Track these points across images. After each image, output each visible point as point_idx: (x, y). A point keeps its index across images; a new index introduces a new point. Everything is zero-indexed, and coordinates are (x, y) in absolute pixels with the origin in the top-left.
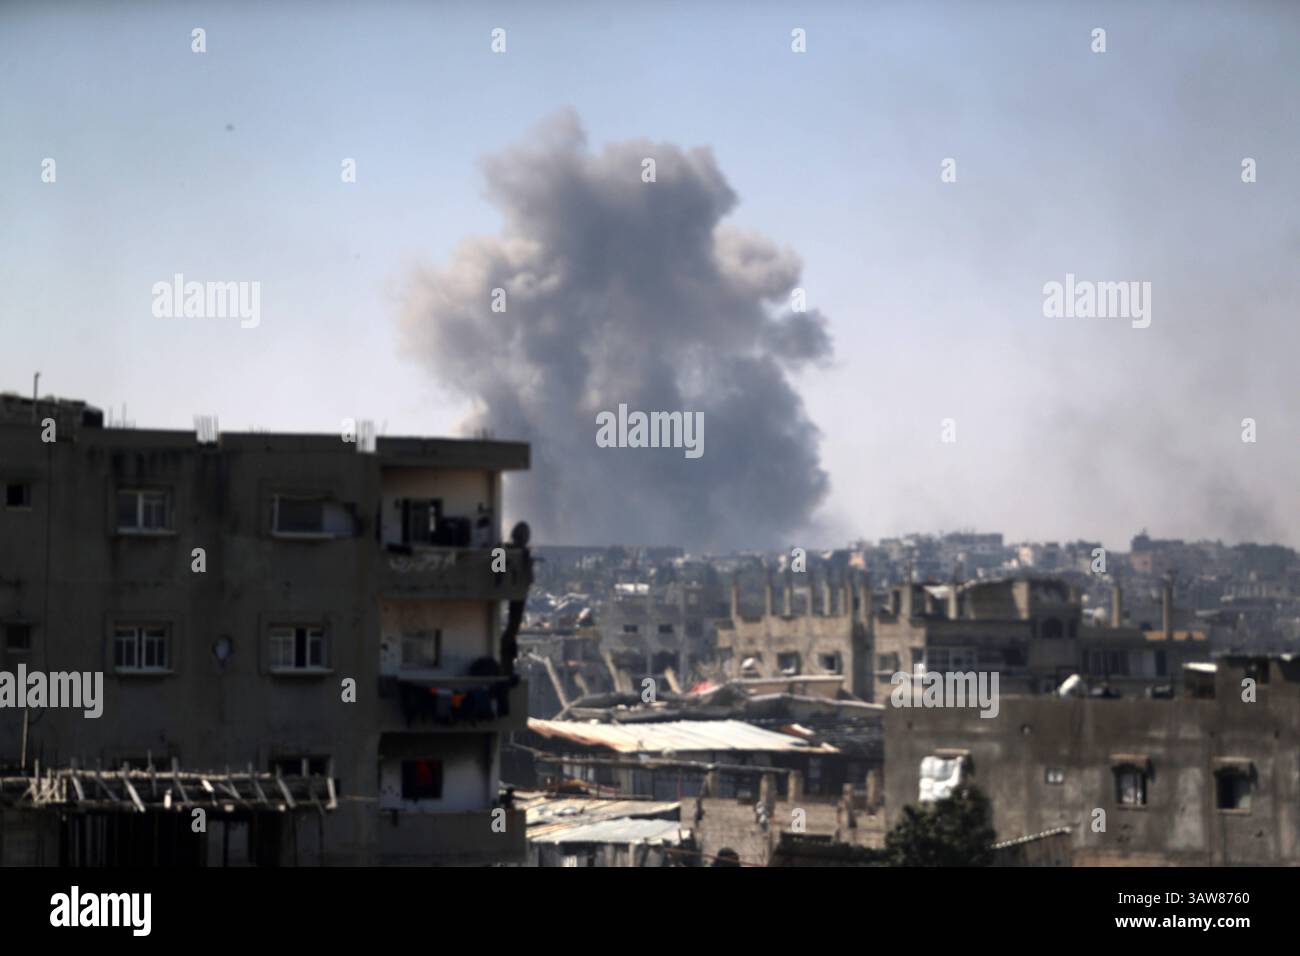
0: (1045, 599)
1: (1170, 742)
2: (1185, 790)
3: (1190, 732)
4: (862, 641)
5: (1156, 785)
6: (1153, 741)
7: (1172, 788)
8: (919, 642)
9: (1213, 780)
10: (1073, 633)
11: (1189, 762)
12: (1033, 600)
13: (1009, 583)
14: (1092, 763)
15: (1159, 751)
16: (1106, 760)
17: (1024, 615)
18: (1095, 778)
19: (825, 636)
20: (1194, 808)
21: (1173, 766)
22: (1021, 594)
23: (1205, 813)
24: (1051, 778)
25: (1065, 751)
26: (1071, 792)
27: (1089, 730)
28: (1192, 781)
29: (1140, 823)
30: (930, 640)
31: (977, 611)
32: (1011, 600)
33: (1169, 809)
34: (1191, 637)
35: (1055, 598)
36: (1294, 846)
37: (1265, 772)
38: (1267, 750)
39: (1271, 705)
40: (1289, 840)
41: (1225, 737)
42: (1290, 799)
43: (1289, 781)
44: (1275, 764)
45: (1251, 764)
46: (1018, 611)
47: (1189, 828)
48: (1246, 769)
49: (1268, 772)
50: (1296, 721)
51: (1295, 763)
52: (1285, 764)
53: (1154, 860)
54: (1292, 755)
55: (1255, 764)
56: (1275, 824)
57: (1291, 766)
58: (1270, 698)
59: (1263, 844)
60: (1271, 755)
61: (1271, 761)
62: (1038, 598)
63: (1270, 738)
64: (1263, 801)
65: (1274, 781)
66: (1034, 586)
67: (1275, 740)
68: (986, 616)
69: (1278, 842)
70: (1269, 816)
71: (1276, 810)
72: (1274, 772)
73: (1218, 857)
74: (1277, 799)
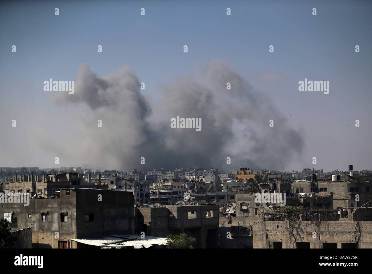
0: (73, 177)
1: (52, 208)
2: (55, 218)
3: (56, 205)
4: (34, 186)
5: (49, 217)
6: (48, 208)
7: (52, 217)
8: (46, 187)
9: (60, 215)
10: (79, 184)
11: (55, 212)
13: (65, 174)
14: (37, 213)
15: (50, 210)
16: (40, 212)
17: (69, 180)
18: (38, 216)
19: (27, 186)
20: (56, 222)
21: (52, 213)
22: (68, 176)
23: (59, 223)
24: (29, 216)
25: (32, 211)
26: (33, 219)
27: (36, 206)
28: (56, 216)
29: (46, 225)
30: (48, 186)
31: (59, 180)
32: (66, 177)
33: (51, 222)
34: (104, 184)
35: (75, 177)
36: (75, 229)
37: (69, 213)
38: (70, 209)
39: (71, 199)
40: (74, 228)
41: (62, 207)
42: (74, 219)
43: (74, 216)
44: (72, 212)
45: (67, 212)
46: (67, 180)
47: (55, 226)
48: (66, 213)
49: (70, 213)
50: (75, 202)
51: (75, 212)
52: (73, 212)
53: (49, 233)
54: (75, 210)
55: (68, 212)
56: (71, 224)
57: (74, 212)
58: (70, 198)
59: (69, 229)
60: (70, 210)
61: (71, 211)
62: (71, 177)
63: (70, 206)
64: (69, 220)
65: (71, 216)
66: (70, 174)
67: (72, 207)
68: (61, 181)
69: (72, 229)
70: (70, 223)
71: (72, 221)
72: (71, 213)
73: (61, 232)
74: (72, 219)
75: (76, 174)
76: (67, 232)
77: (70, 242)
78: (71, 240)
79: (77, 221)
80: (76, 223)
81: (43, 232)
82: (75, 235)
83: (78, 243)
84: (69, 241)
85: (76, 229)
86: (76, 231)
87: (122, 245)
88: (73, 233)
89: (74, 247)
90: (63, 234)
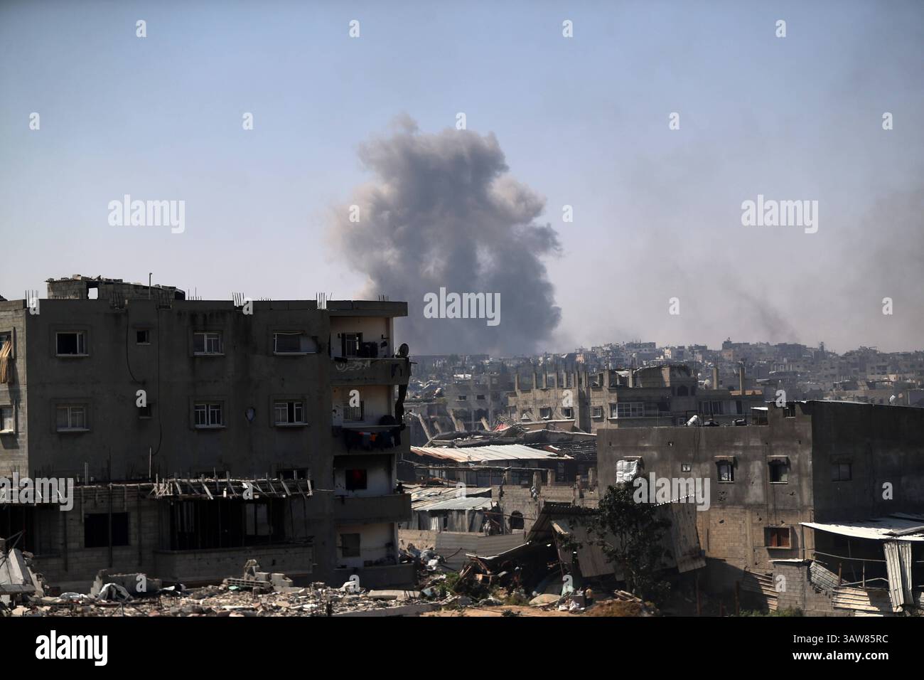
0: (678, 376)
1: (745, 448)
2: (754, 473)
3: (756, 442)
4: (583, 400)
5: (738, 471)
6: (736, 448)
7: (747, 472)
8: (614, 401)
9: (768, 466)
10: (693, 393)
11: (755, 458)
12: (672, 376)
13: (660, 368)
14: (706, 460)
15: (740, 453)
16: (712, 458)
17: (668, 385)
18: (707, 467)
20: (758, 481)
21: (747, 461)
22: (666, 373)
23: (764, 484)
24: (684, 469)
25: (691, 455)
26: (695, 476)
27: (703, 443)
28: (757, 468)
29: (731, 491)
30: (619, 399)
31: (643, 383)
32: (662, 377)
33: (746, 482)
34: (754, 393)
35: (684, 375)
36: (810, 500)
37: (794, 462)
38: (795, 450)
39: (796, 428)
40: (807, 496)
41: (773, 445)
42: (807, 475)
43: (806, 466)
44: (799, 457)
45: (787, 458)
46: (665, 382)
47: (756, 492)
48: (785, 461)
49: (796, 461)
50: (809, 435)
51: (810, 457)
52: (804, 458)
53: (739, 509)
54: (808, 452)
55: (789, 457)
56: (800, 486)
57: (807, 458)
58: (796, 423)
59: (794, 498)
60: (797, 453)
61: (797, 456)
62: (675, 376)
63: (796, 444)
64: (793, 477)
65: (799, 466)
66: (673, 368)
67: (799, 446)
69: (801, 498)
70: (797, 484)
71: (800, 481)
72: (799, 461)
73: (771, 507)
74: (800, 475)
75: (684, 369)
76: (788, 507)
77: (798, 531)
78: (803, 526)
79: (814, 479)
80: (812, 484)
81: (723, 508)
82: (809, 513)
83: (818, 533)
84: (792, 528)
85: (812, 500)
86: (812, 503)
88: (803, 509)
89: (809, 542)
90: (776, 511)
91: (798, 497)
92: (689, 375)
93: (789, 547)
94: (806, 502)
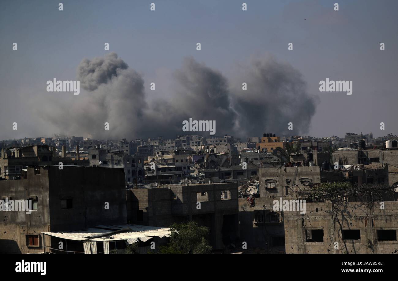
0: (42, 150)
1: (16, 192)
3: (21, 189)
8: (6, 165)
10: (50, 160)
11: (21, 197)
12: (39, 151)
13: (32, 147)
15: (13, 194)
17: (37, 155)
21: (17, 199)
22: (35, 149)
29: (9, 215)
30: (9, 164)
32: (33, 151)
34: (84, 159)
35: (45, 150)
36: (48, 220)
37: (40, 199)
38: (40, 193)
39: (41, 180)
40: (47, 218)
41: (30, 190)
42: (47, 206)
43: (46, 201)
44: (43, 197)
45: (37, 197)
46: (35, 154)
48: (35, 198)
49: (41, 199)
50: (48, 184)
51: (48, 196)
52: (45, 196)
53: (13, 226)
54: (47, 194)
55: (38, 197)
56: (43, 213)
57: (47, 197)
58: (41, 178)
59: (40, 219)
60: (42, 194)
61: (42, 196)
62: (40, 151)
63: (41, 189)
64: (40, 207)
65: (42, 202)
66: (39, 147)
67: (43, 190)
68: (27, 156)
69: (44, 218)
70: (42, 211)
71: (43, 209)
72: (42, 199)
73: (29, 223)
74: (44, 206)
75: (46, 147)
76: (37, 224)
77: (42, 236)
78: (44, 234)
79: (50, 208)
80: (49, 211)
81: (6, 225)
82: (48, 227)
83: (52, 238)
84: (40, 235)
85: (49, 220)
86: (49, 222)
87: (111, 238)
88: (45, 225)
89: (48, 243)
90: (31, 226)
91: (42, 218)
92: (48, 150)
93: (38, 246)
94: (46, 221)
